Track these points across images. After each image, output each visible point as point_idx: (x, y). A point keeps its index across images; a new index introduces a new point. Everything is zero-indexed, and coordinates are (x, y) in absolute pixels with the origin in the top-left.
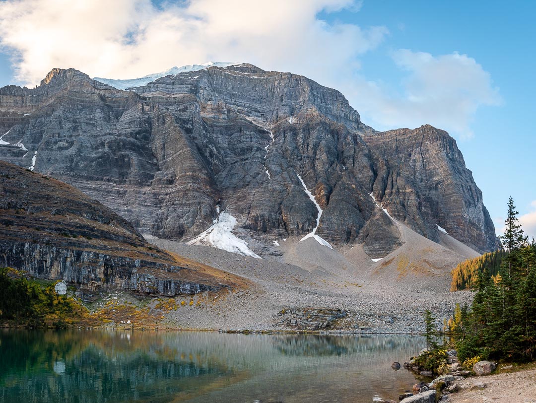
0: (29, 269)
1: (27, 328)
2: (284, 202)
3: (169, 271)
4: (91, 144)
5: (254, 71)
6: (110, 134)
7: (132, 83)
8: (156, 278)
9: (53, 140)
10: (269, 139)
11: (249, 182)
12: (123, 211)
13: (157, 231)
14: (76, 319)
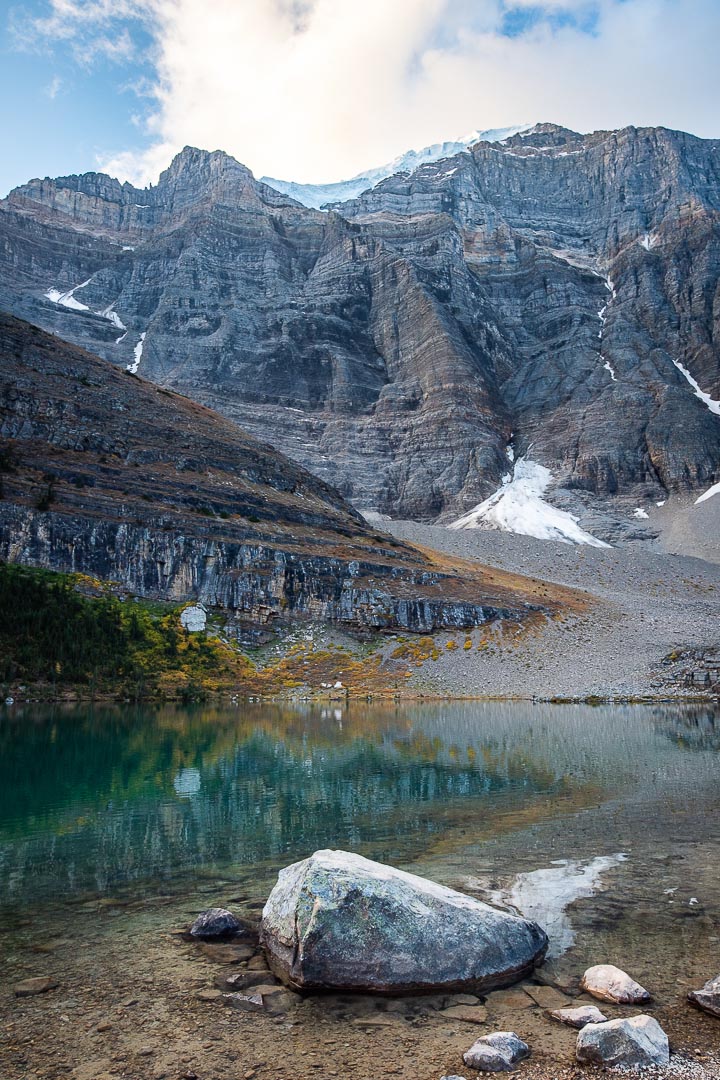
0: (126, 579)
1: (118, 700)
2: (651, 423)
3: (419, 583)
4: (255, 327)
5: (559, 138)
6: (292, 306)
7: (333, 193)
8: (393, 598)
9: (180, 312)
10: (605, 293)
11: (572, 392)
12: (318, 466)
13: (387, 502)
14: (226, 680)
